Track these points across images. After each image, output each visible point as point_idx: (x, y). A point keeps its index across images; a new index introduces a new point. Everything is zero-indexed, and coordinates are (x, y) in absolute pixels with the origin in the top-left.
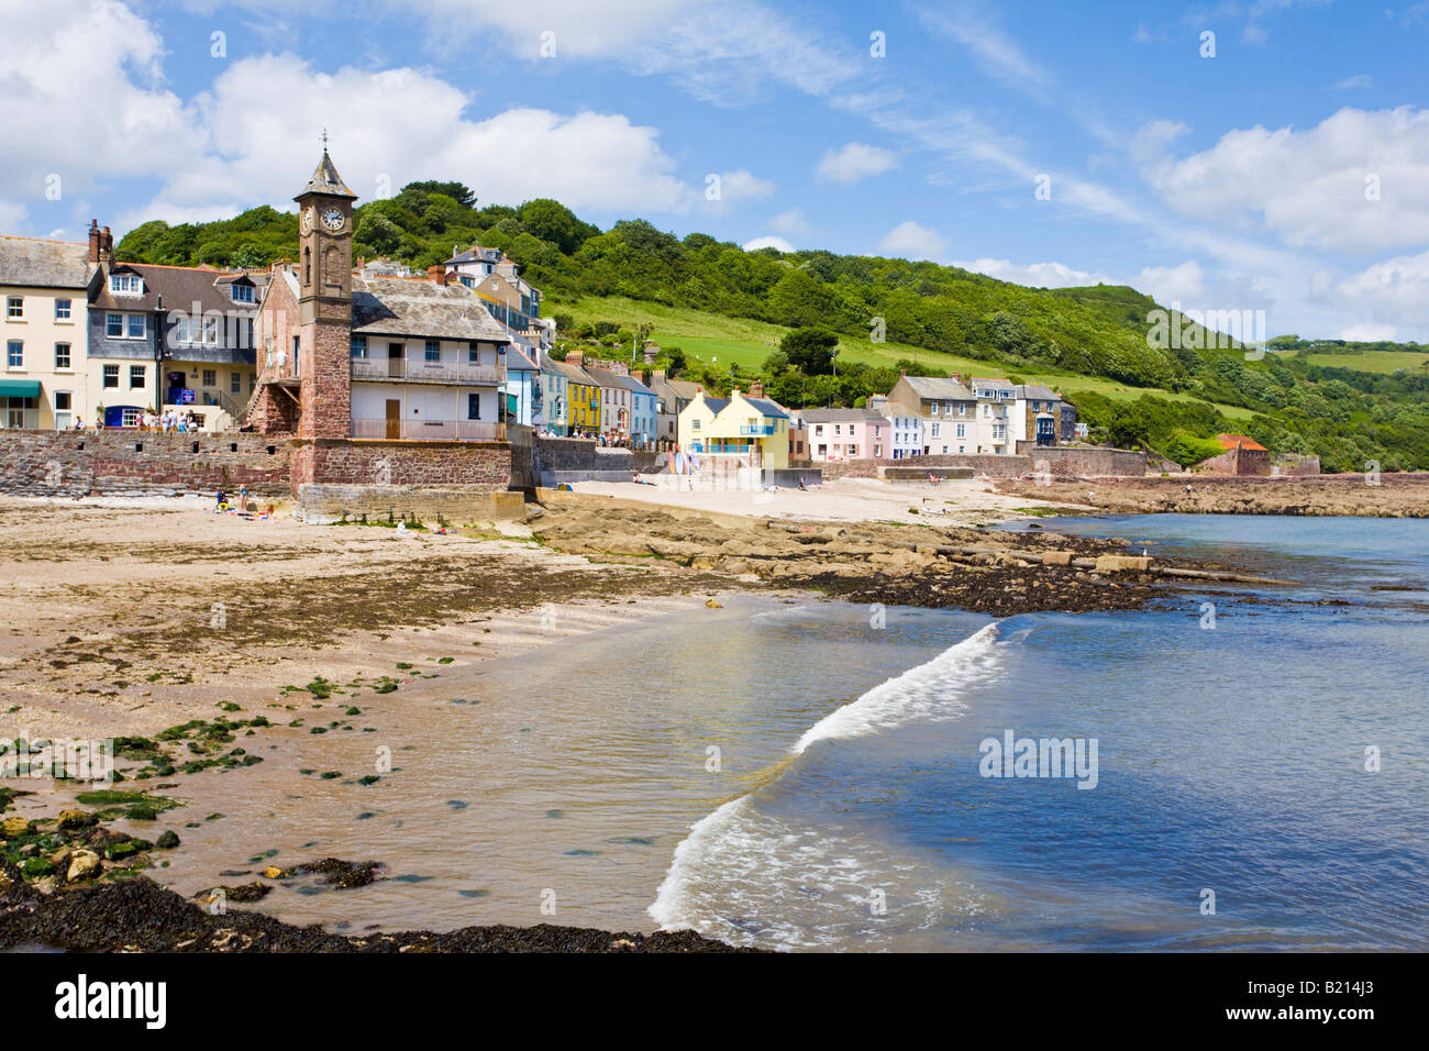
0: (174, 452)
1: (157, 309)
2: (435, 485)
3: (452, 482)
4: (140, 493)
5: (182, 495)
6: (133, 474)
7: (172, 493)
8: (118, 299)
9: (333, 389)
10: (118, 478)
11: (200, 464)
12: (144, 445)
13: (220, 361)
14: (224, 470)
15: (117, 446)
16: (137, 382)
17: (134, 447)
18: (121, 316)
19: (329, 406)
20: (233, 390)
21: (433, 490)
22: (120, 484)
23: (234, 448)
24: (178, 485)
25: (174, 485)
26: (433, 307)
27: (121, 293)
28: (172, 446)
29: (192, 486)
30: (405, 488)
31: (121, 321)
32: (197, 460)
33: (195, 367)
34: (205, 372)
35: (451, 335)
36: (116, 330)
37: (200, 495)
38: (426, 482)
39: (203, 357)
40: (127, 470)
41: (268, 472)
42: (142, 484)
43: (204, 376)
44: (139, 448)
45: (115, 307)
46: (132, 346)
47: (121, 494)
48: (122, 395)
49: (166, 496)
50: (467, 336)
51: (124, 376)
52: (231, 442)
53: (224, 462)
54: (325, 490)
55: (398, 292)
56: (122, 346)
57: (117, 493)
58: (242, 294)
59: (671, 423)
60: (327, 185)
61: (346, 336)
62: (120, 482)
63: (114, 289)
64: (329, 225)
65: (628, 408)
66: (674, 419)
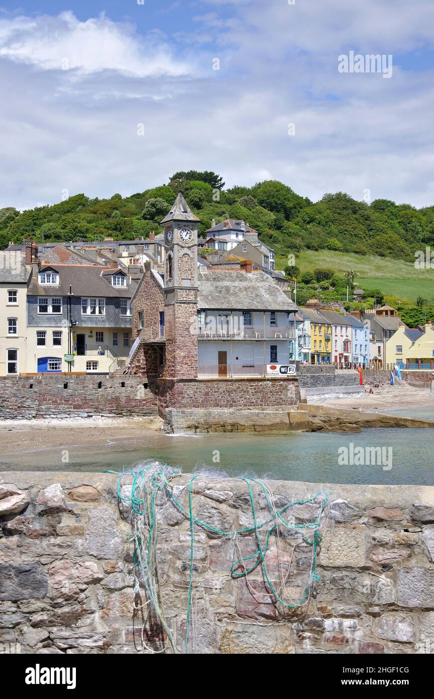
0: (86, 389)
1: (69, 294)
2: (251, 407)
3: (261, 405)
4: (67, 416)
5: (91, 416)
6: (62, 404)
7: (86, 415)
8: (45, 289)
9: (187, 346)
10: (53, 406)
11: (102, 395)
12: (69, 384)
13: (107, 326)
14: (117, 399)
15: (53, 385)
16: (57, 342)
18: (47, 300)
19: (185, 357)
20: (114, 345)
21: (249, 411)
22: (54, 410)
23: (123, 385)
24: (90, 410)
25: (86, 410)
26: (246, 289)
27: (46, 284)
28: (85, 385)
29: (98, 410)
30: (231, 410)
31: (47, 303)
32: (101, 393)
33: (91, 330)
34: (97, 333)
35: (260, 308)
36: (44, 309)
37: (102, 416)
38: (245, 405)
39: (97, 324)
40: (59, 401)
41: (143, 400)
42: (68, 410)
43: (97, 336)
44: (66, 386)
45: (43, 293)
46: (54, 319)
47: (54, 416)
48: (49, 350)
49: (82, 417)
50: (270, 308)
52: (122, 381)
53: (117, 395)
54: (183, 412)
55: (222, 280)
56: (48, 318)
57: (52, 416)
58: (118, 281)
59: (379, 347)
60: (182, 213)
61: (194, 311)
62: (54, 409)
63: (42, 282)
64: (183, 240)
65: (350, 338)
66: (381, 345)
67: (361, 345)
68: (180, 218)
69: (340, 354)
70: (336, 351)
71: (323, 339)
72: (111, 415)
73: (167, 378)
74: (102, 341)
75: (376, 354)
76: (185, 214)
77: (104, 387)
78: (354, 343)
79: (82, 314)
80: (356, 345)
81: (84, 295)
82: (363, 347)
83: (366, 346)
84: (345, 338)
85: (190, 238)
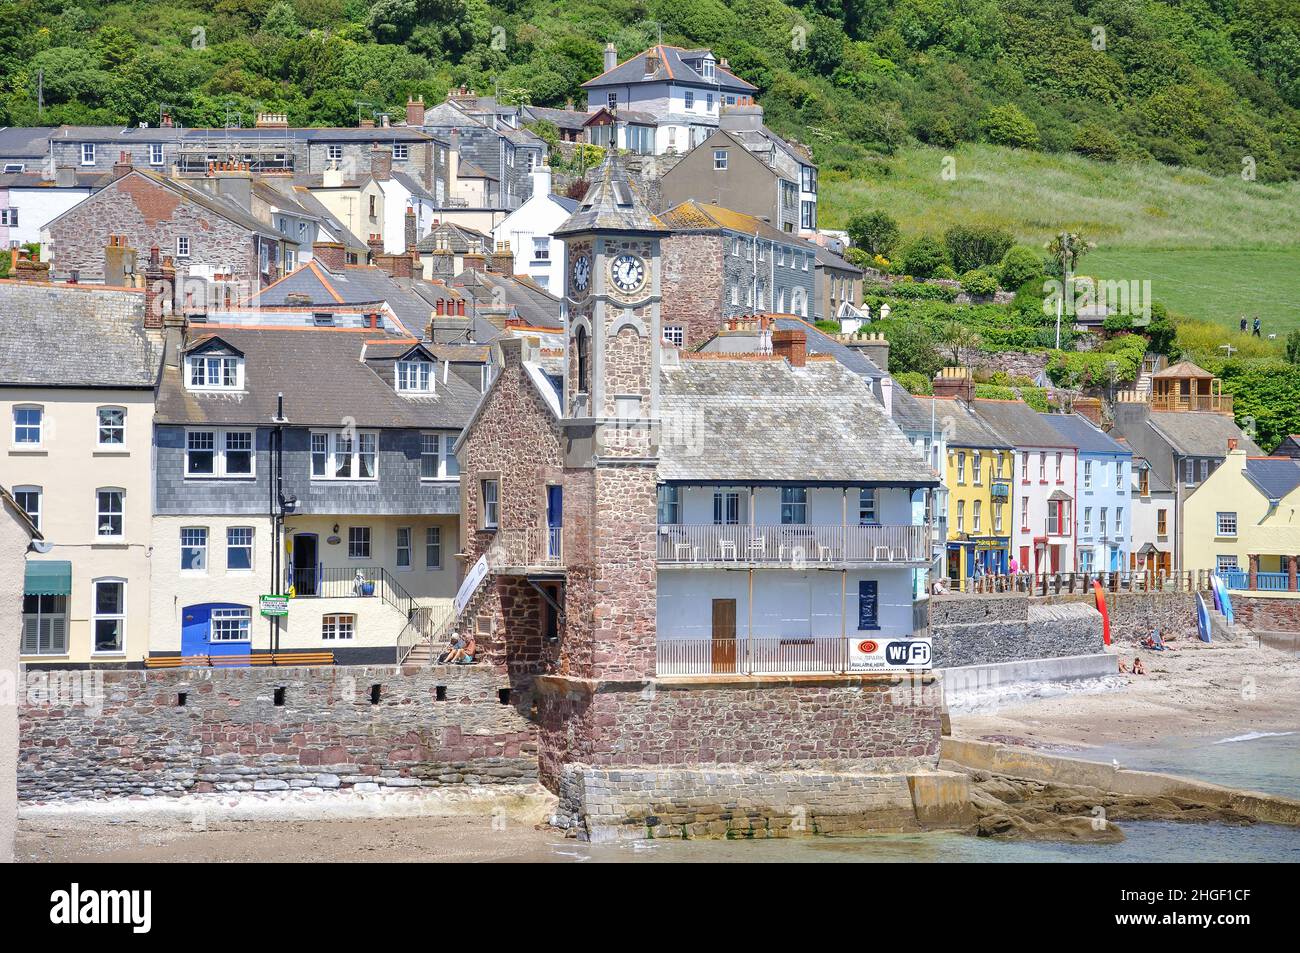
0: (337, 705)
1: (275, 420)
2: (803, 762)
3: (833, 755)
4: (281, 784)
5: (351, 785)
6: (267, 749)
7: (335, 781)
8: (206, 403)
9: (627, 588)
10: (242, 757)
11: (382, 724)
12: (288, 693)
13: (383, 511)
14: (423, 735)
15: (243, 697)
16: (239, 558)
17: (271, 698)
18: (211, 436)
19: (620, 619)
20: (399, 563)
21: (800, 773)
22: (246, 769)
23: (441, 693)
24: (346, 766)
25: (337, 767)
26: (791, 417)
27: (208, 388)
28: (335, 695)
29: (370, 768)
30: (749, 770)
31: (211, 445)
32: (379, 718)
33: (336, 523)
34: (352, 530)
35: (831, 475)
36: (202, 462)
37: (381, 784)
38: (788, 756)
39: (353, 505)
40: (259, 742)
41: (498, 738)
42: (284, 767)
43: (351, 538)
44: (279, 698)
45: (201, 418)
46: (231, 491)
47: (247, 786)
48: (216, 582)
49: (324, 788)
50: (860, 476)
51: (217, 547)
52: (437, 684)
53: (424, 722)
54: (615, 777)
55: (723, 389)
56: (213, 491)
57: (241, 784)
58: (414, 376)
59: (1162, 513)
60: (619, 210)
61: (649, 489)
62: (247, 764)
63: (194, 382)
64: (621, 286)
65: (1068, 489)
66: (1168, 504)
67: (1104, 510)
68: (613, 224)
69: (1036, 542)
70: (1025, 530)
71: (985, 495)
72: (405, 781)
73: (568, 677)
74: (366, 552)
75: (1152, 535)
76: (626, 211)
77: (389, 700)
78: (1083, 502)
79: (312, 476)
80: (1088, 510)
81: (318, 422)
82: (1111, 516)
83: (1119, 510)
84: (1053, 488)
85: (639, 281)
